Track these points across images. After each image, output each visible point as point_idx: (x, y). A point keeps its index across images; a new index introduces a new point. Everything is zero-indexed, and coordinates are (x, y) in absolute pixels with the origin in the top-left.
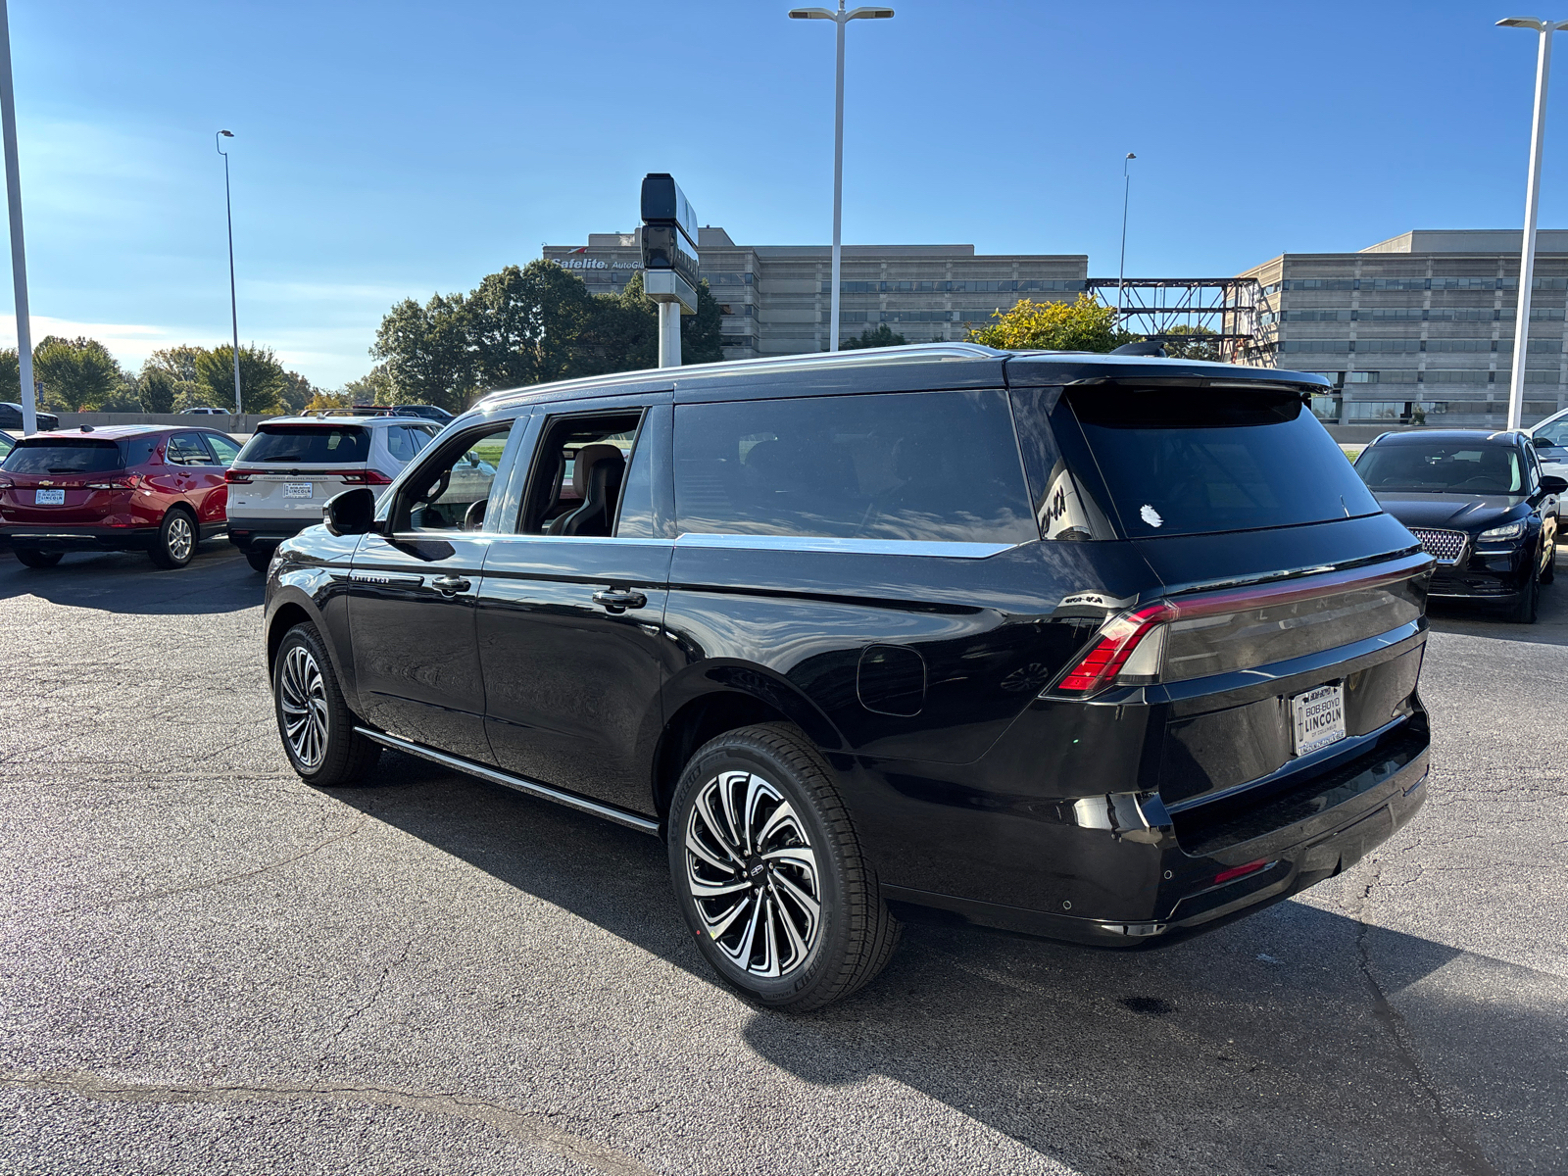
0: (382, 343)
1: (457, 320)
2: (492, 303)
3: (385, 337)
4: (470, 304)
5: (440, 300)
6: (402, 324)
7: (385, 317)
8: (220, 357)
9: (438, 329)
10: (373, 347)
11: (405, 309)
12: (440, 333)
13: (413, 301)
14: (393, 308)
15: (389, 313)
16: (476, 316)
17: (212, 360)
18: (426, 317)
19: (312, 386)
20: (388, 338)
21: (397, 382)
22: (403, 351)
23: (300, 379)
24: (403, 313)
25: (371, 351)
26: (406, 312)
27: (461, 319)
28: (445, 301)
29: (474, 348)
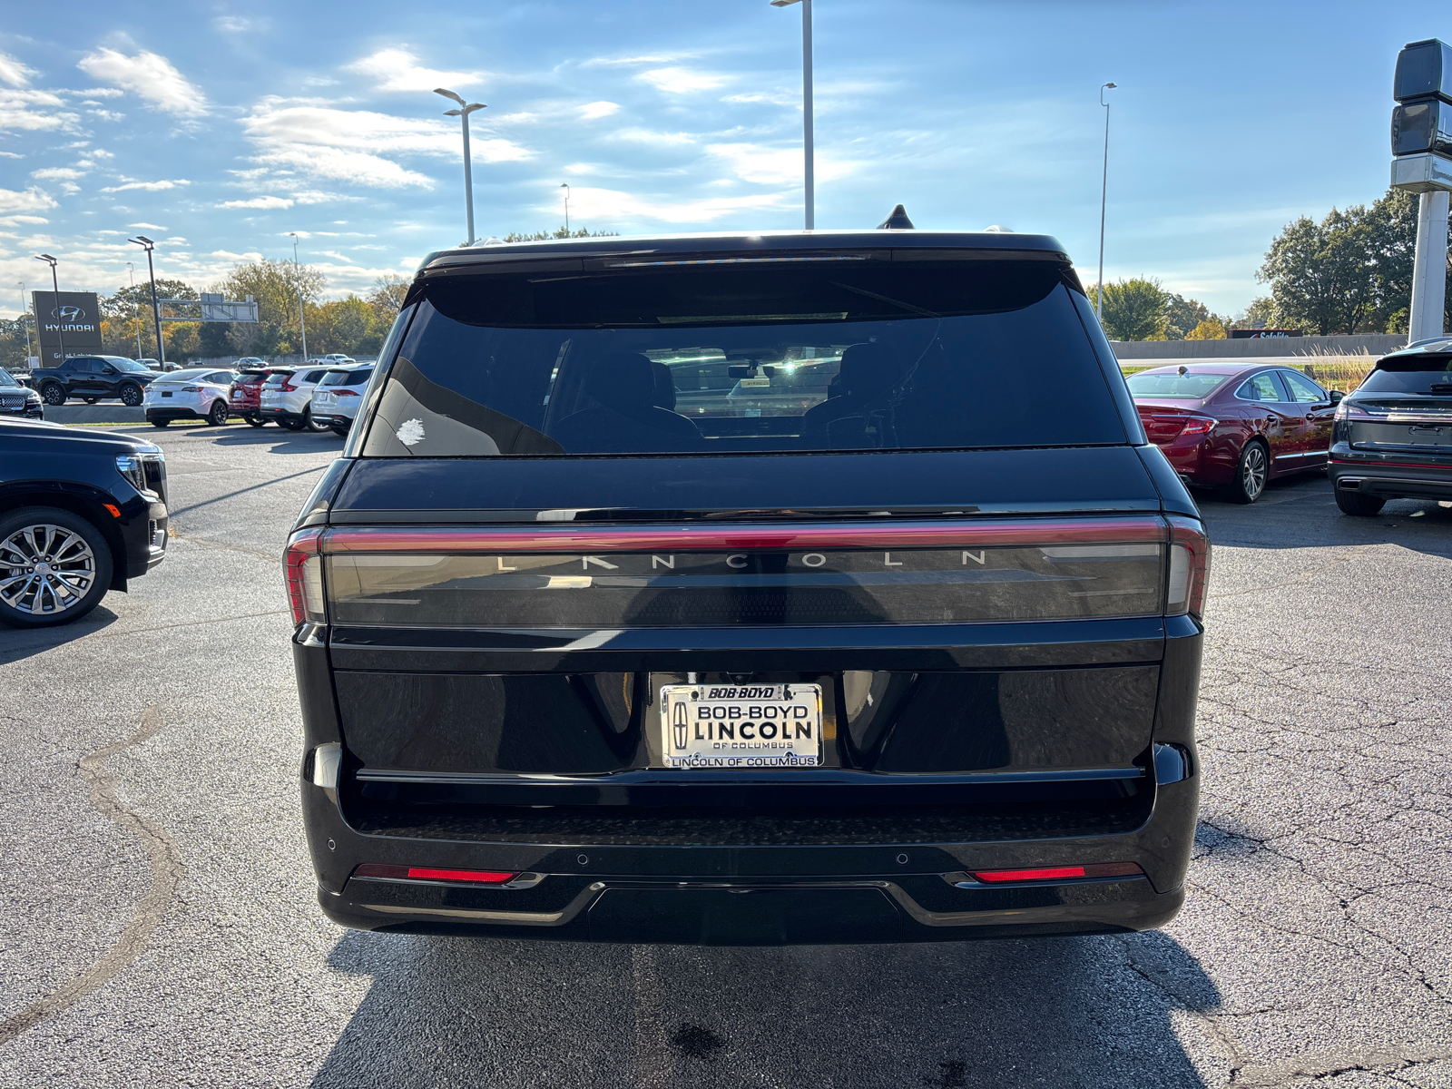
0: (1269, 265)
1: (1354, 234)
2: (1396, 213)
3: (1274, 258)
4: (1371, 215)
5: (1337, 215)
6: (1292, 244)
7: (1275, 239)
8: (1113, 291)
9: (1330, 246)
10: (1259, 270)
11: (1297, 228)
12: (1333, 249)
13: (1308, 219)
14: (1285, 229)
15: (1280, 235)
16: (1378, 227)
17: (1105, 294)
18: (1320, 234)
19: (1210, 312)
20: (1276, 260)
21: (1280, 304)
22: (1290, 272)
23: (1199, 306)
24: (1294, 232)
25: (1257, 274)
26: (1298, 231)
27: (1358, 233)
28: (1344, 215)
29: (1373, 262)
